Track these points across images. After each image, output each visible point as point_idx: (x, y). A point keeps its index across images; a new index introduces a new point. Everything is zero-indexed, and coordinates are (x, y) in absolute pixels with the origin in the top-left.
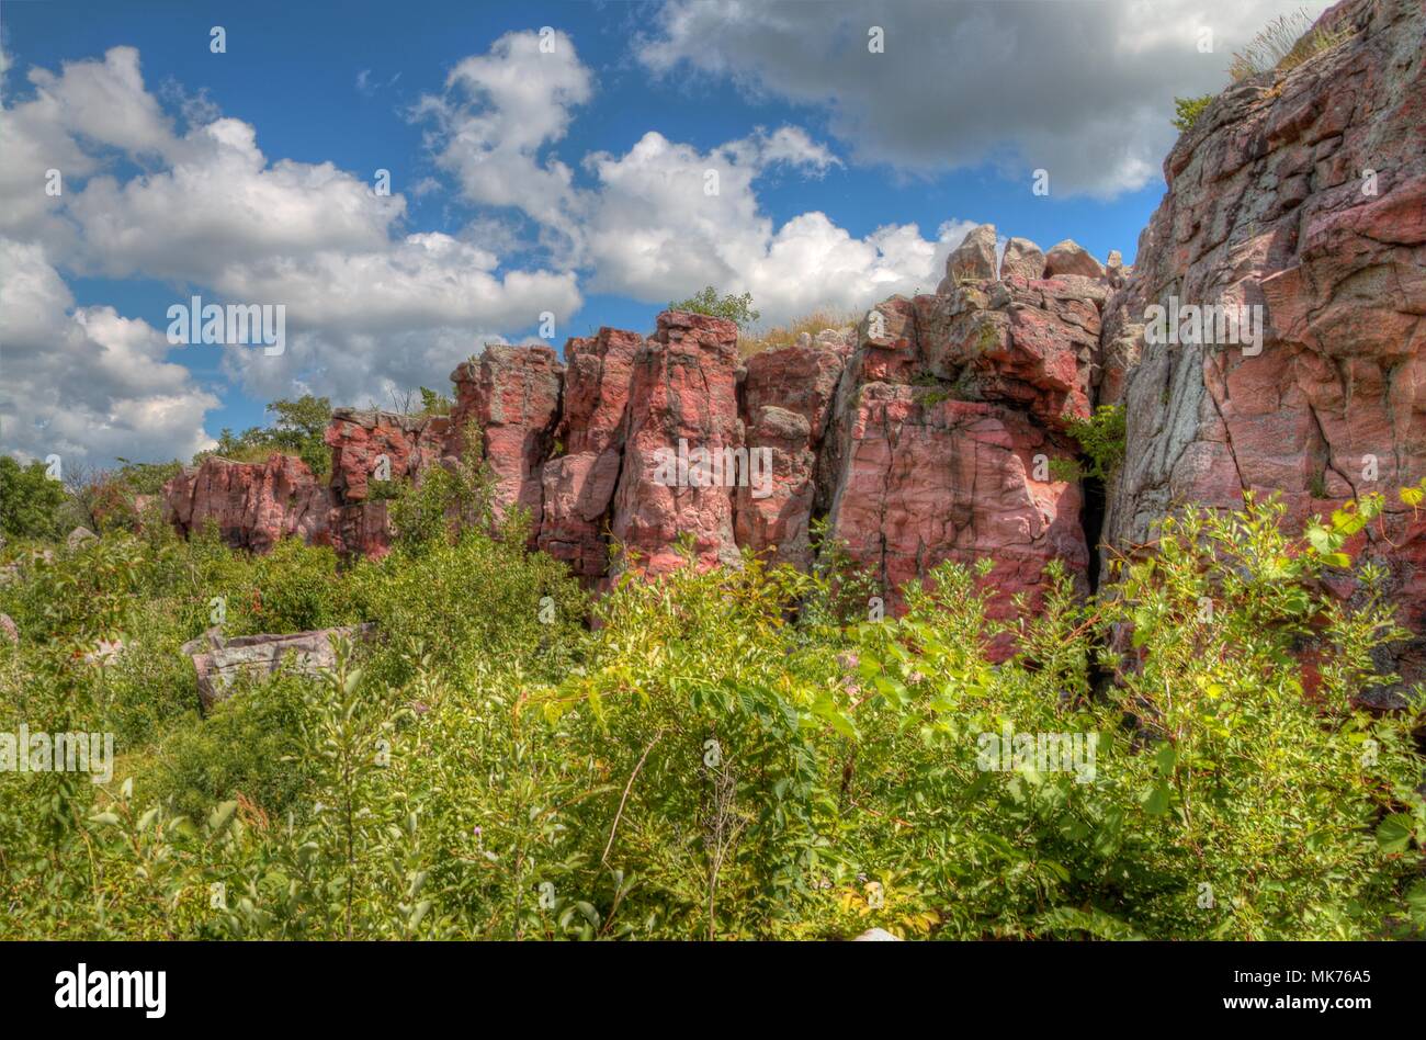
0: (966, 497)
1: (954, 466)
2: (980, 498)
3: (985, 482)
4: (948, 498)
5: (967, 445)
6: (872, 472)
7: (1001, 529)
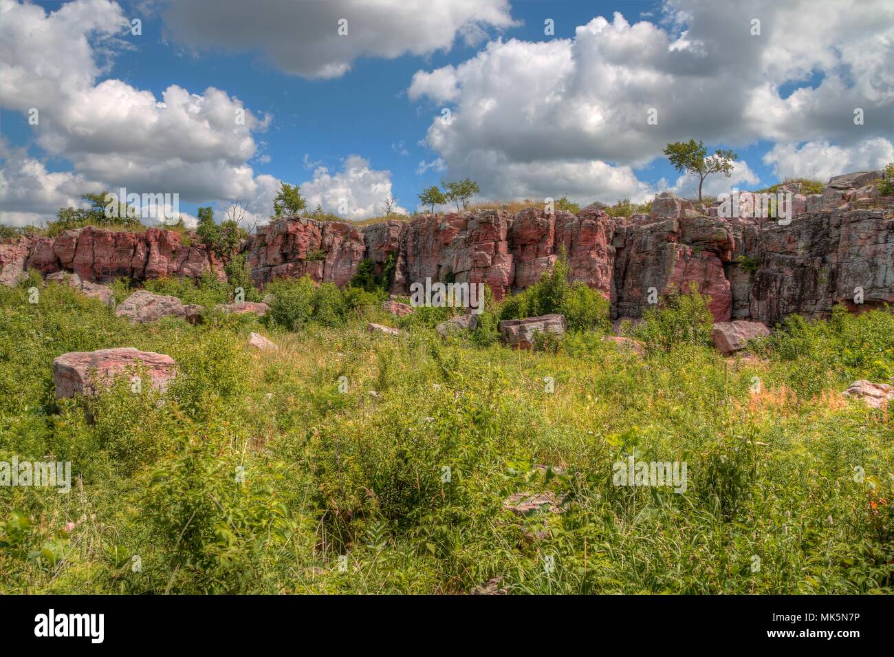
0: (708, 279)
1: (705, 270)
2: (712, 279)
3: (714, 275)
4: (703, 279)
5: (710, 265)
6: (680, 270)
7: (717, 289)
